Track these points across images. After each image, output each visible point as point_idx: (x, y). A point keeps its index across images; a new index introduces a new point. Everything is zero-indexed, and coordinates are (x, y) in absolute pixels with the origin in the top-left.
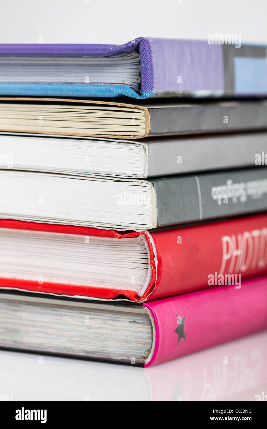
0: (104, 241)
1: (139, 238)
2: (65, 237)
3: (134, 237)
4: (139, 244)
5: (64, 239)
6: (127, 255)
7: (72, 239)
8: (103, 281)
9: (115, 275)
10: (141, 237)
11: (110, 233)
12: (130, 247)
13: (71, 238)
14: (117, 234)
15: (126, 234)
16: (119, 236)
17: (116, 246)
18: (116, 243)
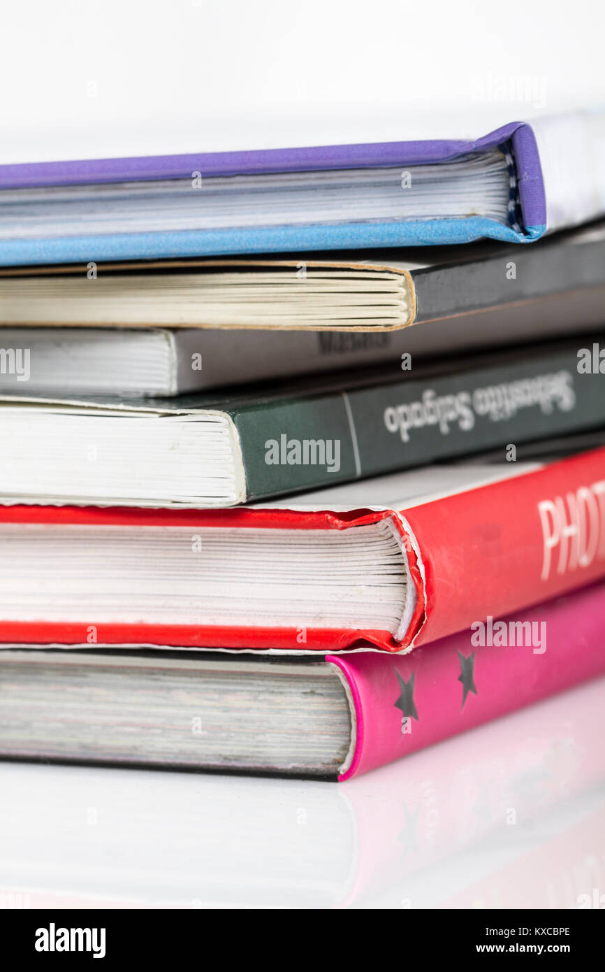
0: (311, 537)
1: (379, 524)
2: (233, 533)
3: (371, 524)
4: (381, 536)
5: (230, 537)
6: (361, 561)
7: (246, 538)
8: (321, 615)
9: (343, 602)
10: (386, 522)
11: (322, 520)
12: (364, 544)
13: (243, 534)
14: (337, 521)
15: (355, 520)
16: (340, 526)
17: (337, 544)
18: (335, 540)
